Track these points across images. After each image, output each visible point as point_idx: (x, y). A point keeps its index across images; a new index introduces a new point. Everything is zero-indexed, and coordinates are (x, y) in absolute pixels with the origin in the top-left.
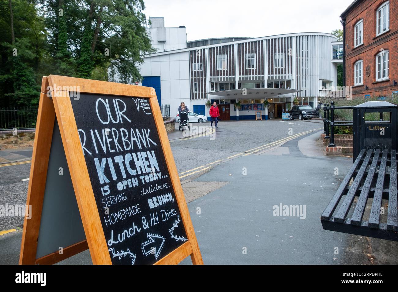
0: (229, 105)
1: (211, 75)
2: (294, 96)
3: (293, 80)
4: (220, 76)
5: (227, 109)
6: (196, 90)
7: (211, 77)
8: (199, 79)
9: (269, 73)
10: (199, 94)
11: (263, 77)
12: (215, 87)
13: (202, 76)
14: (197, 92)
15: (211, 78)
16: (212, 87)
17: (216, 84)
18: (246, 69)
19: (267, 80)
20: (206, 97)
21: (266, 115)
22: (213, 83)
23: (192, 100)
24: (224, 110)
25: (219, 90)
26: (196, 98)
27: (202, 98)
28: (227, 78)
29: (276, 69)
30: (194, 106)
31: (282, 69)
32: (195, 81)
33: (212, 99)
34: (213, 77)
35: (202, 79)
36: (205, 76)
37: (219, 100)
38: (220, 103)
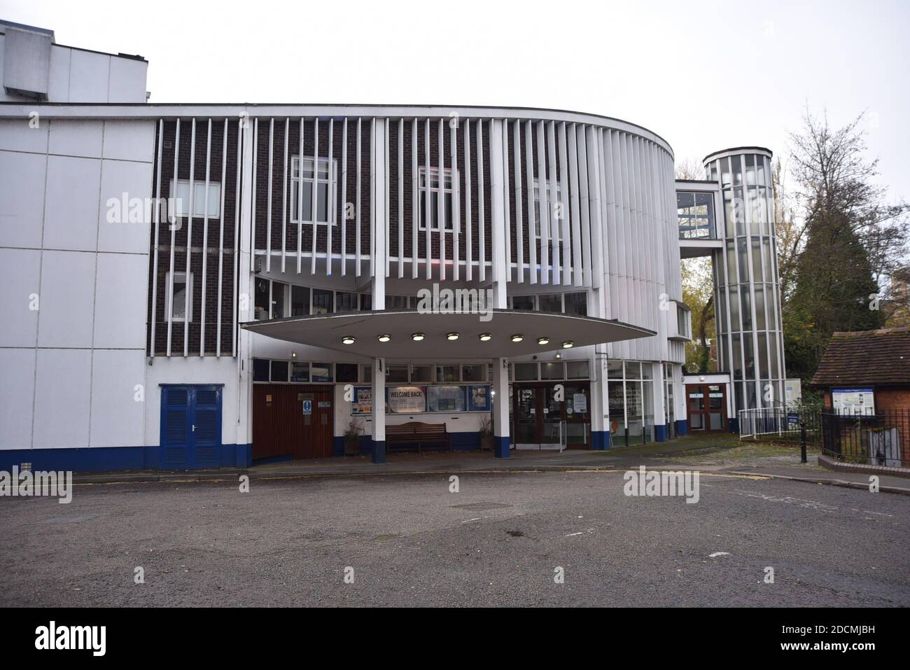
0: (332, 387)
1: (260, 243)
3: (596, 290)
4: (304, 249)
5: (320, 405)
6: (179, 308)
7: (261, 252)
8: (197, 258)
10: (194, 327)
12: (271, 302)
13: (213, 242)
14: (187, 318)
15: (257, 257)
16: (260, 299)
17: (279, 287)
19: (508, 283)
20: (228, 348)
22: (266, 282)
23: (159, 360)
24: (307, 411)
25: (288, 311)
26: (177, 349)
27: (211, 349)
30: (163, 386)
32: (180, 266)
33: (260, 356)
34: (269, 253)
35: (213, 259)
36: (229, 243)
37: (287, 363)
38: (292, 380)
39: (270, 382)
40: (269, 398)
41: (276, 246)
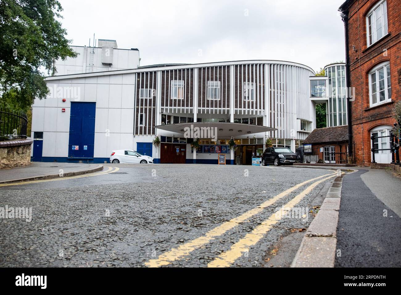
0: (186, 145)
1: (163, 105)
2: (267, 137)
3: (266, 116)
4: (174, 106)
5: (182, 150)
6: (141, 123)
7: (163, 107)
8: (146, 109)
9: (236, 107)
10: (145, 128)
11: (228, 111)
12: (167, 121)
13: (150, 105)
14: (143, 126)
15: (162, 109)
16: (163, 120)
17: (169, 117)
18: (208, 99)
19: (234, 115)
20: (154, 133)
21: (231, 159)
22: (165, 115)
23: (136, 136)
24: (178, 151)
25: (172, 122)
26: (141, 133)
27: (149, 133)
28: (183, 110)
29: (245, 102)
30: (137, 143)
31: (253, 102)
32: (142, 111)
33: (163, 135)
34: (165, 107)
35: (150, 109)
36: (154, 105)
37: (172, 138)
38: (173, 142)
39: (166, 142)
40: (166, 147)
41: (167, 105)
